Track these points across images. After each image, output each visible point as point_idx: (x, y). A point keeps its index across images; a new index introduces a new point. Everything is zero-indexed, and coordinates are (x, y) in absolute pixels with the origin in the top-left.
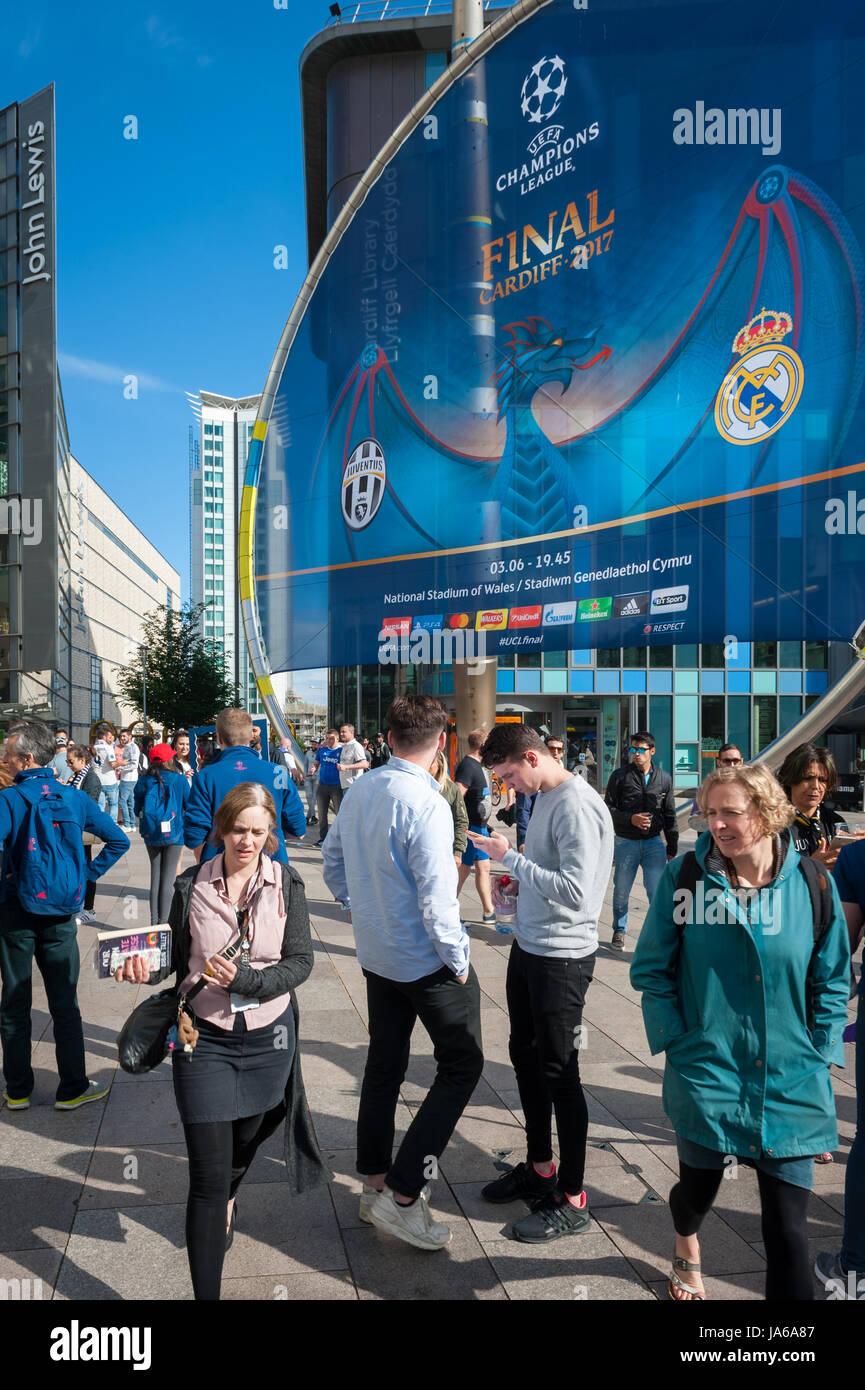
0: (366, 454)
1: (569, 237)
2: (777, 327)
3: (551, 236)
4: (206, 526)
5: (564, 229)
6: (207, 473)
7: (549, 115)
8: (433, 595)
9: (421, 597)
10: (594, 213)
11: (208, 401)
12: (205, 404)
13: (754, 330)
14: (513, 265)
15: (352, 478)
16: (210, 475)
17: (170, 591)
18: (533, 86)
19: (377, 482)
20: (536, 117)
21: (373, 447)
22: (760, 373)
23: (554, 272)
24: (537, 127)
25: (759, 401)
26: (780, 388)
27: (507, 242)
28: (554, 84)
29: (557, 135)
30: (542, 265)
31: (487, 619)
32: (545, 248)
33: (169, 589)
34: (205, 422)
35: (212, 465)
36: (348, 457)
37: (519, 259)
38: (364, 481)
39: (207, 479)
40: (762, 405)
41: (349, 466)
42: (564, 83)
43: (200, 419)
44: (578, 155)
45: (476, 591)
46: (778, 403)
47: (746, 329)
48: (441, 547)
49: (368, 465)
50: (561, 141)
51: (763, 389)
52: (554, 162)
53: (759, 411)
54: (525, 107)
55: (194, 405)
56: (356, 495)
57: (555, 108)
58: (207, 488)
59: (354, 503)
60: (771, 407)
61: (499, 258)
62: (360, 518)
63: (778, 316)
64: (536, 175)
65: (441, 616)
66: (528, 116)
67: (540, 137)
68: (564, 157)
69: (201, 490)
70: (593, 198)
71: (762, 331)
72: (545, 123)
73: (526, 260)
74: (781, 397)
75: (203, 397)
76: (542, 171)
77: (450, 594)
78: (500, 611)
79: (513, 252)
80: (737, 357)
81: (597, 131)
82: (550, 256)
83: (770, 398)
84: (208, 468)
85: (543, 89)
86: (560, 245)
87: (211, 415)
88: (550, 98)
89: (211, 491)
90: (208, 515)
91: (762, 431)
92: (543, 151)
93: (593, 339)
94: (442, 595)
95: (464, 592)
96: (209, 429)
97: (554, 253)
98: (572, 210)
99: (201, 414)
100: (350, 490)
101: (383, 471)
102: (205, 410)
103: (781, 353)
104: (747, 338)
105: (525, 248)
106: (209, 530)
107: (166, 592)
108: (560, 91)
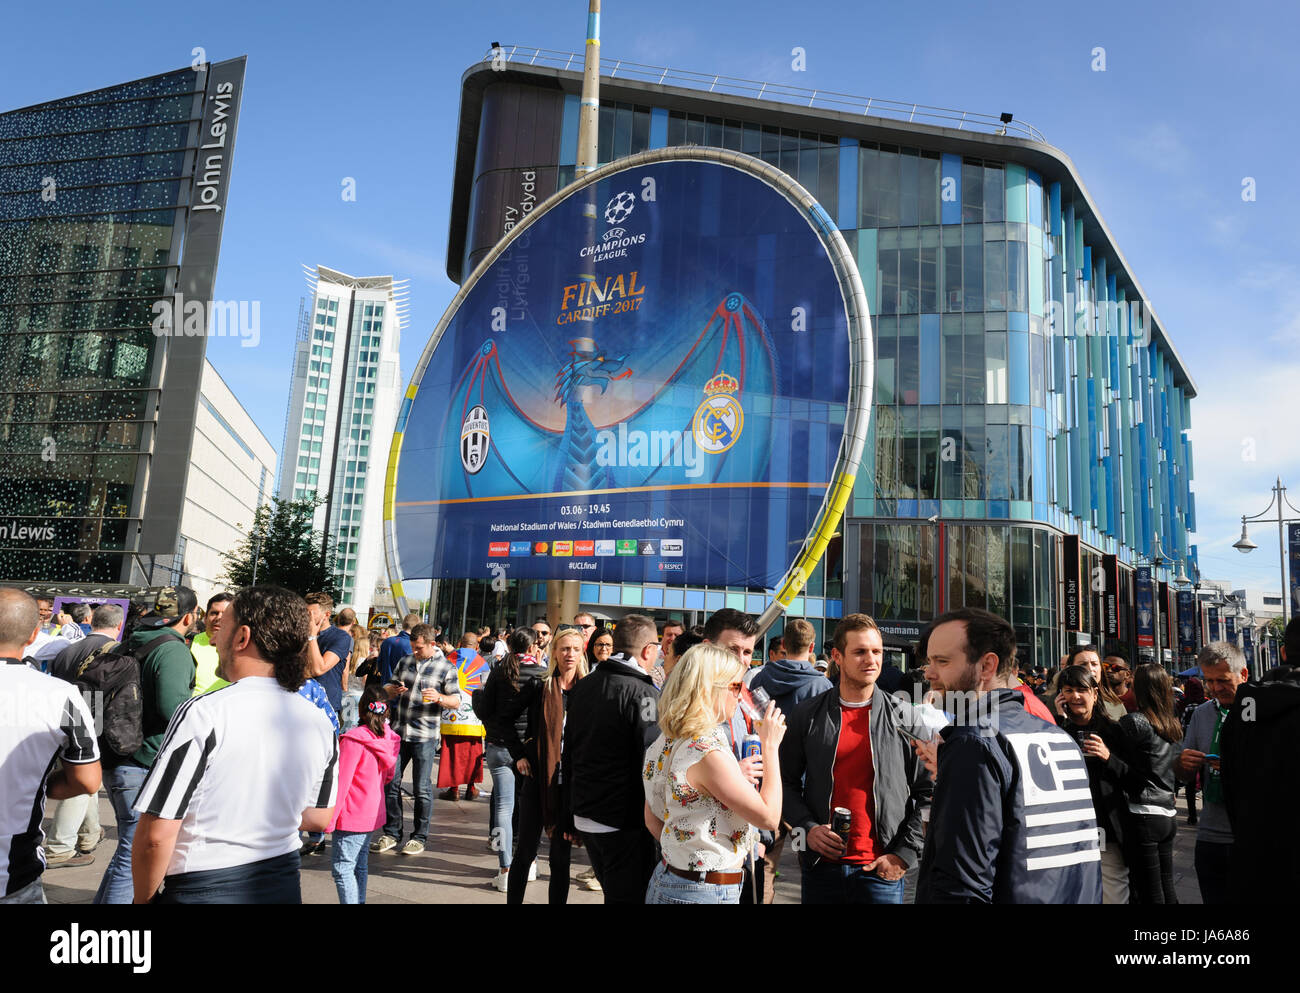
0: (476, 417)
1: (616, 294)
2: (730, 385)
3: (605, 291)
4: (307, 401)
5: (614, 289)
6: (315, 347)
7: (619, 221)
8: (525, 527)
9: (516, 528)
10: (633, 284)
11: (325, 276)
12: (322, 279)
13: (717, 383)
14: (581, 304)
15: (467, 434)
16: (318, 349)
17: (265, 468)
18: (615, 203)
19: (484, 438)
20: (612, 221)
21: (481, 411)
22: (719, 410)
23: (604, 314)
24: (610, 226)
25: (718, 427)
26: (730, 422)
27: (579, 289)
28: (626, 206)
29: (621, 234)
30: (598, 308)
31: (559, 547)
32: (601, 298)
33: (264, 467)
34: (319, 296)
35: (322, 339)
36: (465, 418)
37: (585, 301)
38: (475, 436)
39: (314, 353)
40: (719, 430)
41: (465, 424)
42: (632, 207)
43: (315, 292)
44: (631, 248)
45: (552, 526)
46: (729, 432)
47: (712, 381)
48: (531, 493)
49: (477, 424)
50: (623, 238)
51: (720, 421)
52: (616, 248)
53: (718, 434)
54: (607, 214)
55: (309, 277)
56: (470, 446)
57: (623, 219)
58: (313, 362)
59: (469, 454)
60: (725, 433)
61: (573, 297)
62: (473, 465)
63: (731, 379)
64: (604, 253)
65: (530, 543)
66: (608, 218)
67: (611, 232)
68: (622, 247)
69: (306, 363)
70: (634, 275)
71: (721, 384)
72: (616, 225)
73: (589, 302)
74: (731, 429)
75: (321, 271)
76: (608, 252)
77: (535, 527)
78: (568, 542)
79: (582, 296)
80: (705, 397)
81: (643, 239)
82: (603, 303)
83: (724, 427)
84: (318, 342)
85: (620, 207)
86: (610, 298)
87: (326, 290)
88: (622, 213)
89: (317, 366)
90: (313, 389)
91: (719, 447)
92: (611, 240)
93: (622, 362)
94: (530, 528)
95: (544, 526)
96: (324, 304)
97: (606, 302)
98: (620, 279)
99: (316, 286)
100: (466, 441)
101: (488, 431)
102: (321, 284)
103: (731, 402)
104: (713, 387)
105: (589, 294)
106: (310, 405)
107: (260, 469)
108: (629, 211)
